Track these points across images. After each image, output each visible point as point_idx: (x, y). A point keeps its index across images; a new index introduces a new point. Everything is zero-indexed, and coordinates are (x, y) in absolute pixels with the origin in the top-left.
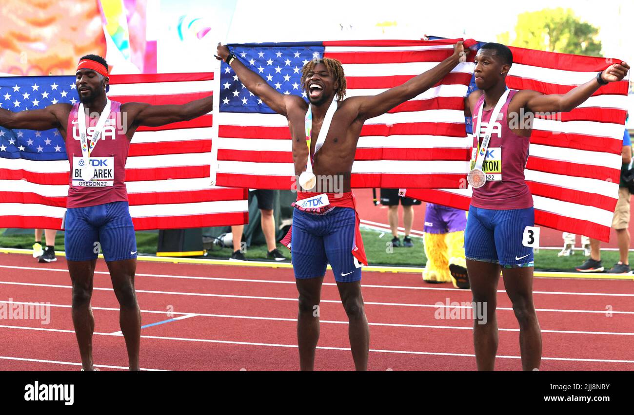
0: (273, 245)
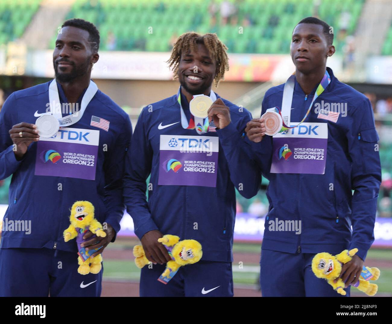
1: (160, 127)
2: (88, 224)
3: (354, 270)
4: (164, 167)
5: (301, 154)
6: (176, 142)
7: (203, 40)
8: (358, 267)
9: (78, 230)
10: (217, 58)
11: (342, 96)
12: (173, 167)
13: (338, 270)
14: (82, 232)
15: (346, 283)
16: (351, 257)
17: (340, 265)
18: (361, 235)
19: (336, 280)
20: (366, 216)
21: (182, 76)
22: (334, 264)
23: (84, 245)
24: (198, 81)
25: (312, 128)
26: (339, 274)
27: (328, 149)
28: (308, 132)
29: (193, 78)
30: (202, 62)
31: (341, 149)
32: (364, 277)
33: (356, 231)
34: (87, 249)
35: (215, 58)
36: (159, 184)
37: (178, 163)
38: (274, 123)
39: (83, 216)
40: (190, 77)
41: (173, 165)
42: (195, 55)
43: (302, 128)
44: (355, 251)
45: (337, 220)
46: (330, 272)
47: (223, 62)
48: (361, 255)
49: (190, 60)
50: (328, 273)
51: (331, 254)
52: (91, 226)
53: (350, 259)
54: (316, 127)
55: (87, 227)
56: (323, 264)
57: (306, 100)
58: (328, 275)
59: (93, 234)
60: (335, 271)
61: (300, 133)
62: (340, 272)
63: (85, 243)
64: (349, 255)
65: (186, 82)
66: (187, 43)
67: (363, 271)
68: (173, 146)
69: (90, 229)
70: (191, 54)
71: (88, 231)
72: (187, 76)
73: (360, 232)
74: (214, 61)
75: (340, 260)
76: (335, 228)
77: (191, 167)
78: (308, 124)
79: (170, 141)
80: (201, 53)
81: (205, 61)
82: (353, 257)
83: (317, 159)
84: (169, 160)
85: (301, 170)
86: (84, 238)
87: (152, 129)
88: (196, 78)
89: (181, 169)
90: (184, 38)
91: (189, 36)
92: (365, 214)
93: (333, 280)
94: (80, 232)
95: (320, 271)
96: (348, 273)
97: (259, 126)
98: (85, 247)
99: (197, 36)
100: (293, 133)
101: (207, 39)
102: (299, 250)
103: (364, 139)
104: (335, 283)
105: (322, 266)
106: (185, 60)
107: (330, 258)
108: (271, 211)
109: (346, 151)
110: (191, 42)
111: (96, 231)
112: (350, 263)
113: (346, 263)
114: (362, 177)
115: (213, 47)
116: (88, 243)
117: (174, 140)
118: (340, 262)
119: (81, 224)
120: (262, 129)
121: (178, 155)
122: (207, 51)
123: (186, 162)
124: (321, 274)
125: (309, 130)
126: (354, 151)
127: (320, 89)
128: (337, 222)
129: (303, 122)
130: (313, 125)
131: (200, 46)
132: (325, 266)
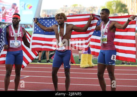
0: (48, 59)
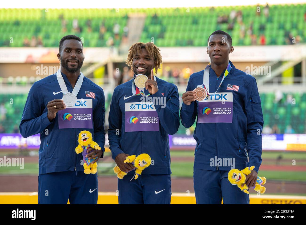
1: (125, 98)
2: (90, 143)
3: (253, 179)
4: (128, 121)
5: (217, 111)
6: (134, 106)
7: (145, 46)
8: (255, 177)
9: (84, 147)
10: (154, 55)
11: (239, 76)
12: (133, 121)
13: (244, 179)
14: (86, 148)
15: (248, 186)
16: (251, 171)
17: (245, 176)
18: (255, 158)
19: (243, 185)
20: (257, 147)
21: (135, 68)
22: (242, 176)
23: (88, 156)
24: (143, 70)
25: (223, 96)
26: (245, 182)
27: (233, 108)
28: (221, 98)
29: (140, 68)
30: (145, 59)
31: (241, 107)
32: (258, 183)
33: (252, 156)
34: (89, 158)
35: (153, 56)
36: (126, 131)
37: (136, 118)
38: (202, 94)
39: (87, 139)
40: (139, 68)
41: (134, 120)
42: (141, 55)
43: (217, 96)
44: (253, 167)
45: (240, 150)
46: (240, 180)
47: (158, 58)
48: (256, 170)
49: (138, 58)
50: (238, 181)
51: (239, 169)
52: (92, 144)
53: (250, 172)
54: (226, 95)
55: (89, 145)
56: (235, 176)
57: (218, 79)
58: (238, 182)
59: (93, 148)
60: (242, 180)
61: (215, 99)
62: (245, 180)
63: (88, 155)
64: (250, 170)
65: (137, 71)
66: (136, 48)
67: (258, 179)
68: (133, 109)
69: (91, 146)
70: (138, 55)
71: (90, 147)
72: (137, 68)
73: (255, 156)
74: (152, 58)
75: (245, 173)
76: (239, 155)
77: (144, 120)
78: (220, 94)
79: (131, 106)
80: (144, 54)
81: (147, 58)
82: (252, 171)
83: (227, 114)
84: (131, 117)
85: (217, 121)
86: (87, 152)
87: (120, 99)
88: (142, 68)
89: (138, 122)
90: (134, 46)
91: (137, 44)
92: (256, 145)
93: (241, 185)
94: (85, 149)
95: (233, 180)
96: (250, 181)
97: (192, 95)
98: (88, 157)
99: (142, 44)
100: (211, 99)
101: (147, 45)
102: (217, 168)
103: (254, 101)
104: (242, 187)
105: (235, 177)
106: (135, 58)
107: (239, 172)
108: (199, 146)
109: (244, 108)
110: (138, 48)
111: (95, 147)
112: (250, 175)
113: (248, 175)
114: (253, 124)
115: (151, 49)
116: (90, 155)
117: (133, 105)
118: (245, 174)
119: (86, 143)
120: (194, 97)
121: (136, 114)
122: (147, 53)
123: (141, 118)
124: (234, 182)
125: (221, 97)
126: (249, 109)
127: (227, 73)
128: (240, 151)
129: (216, 92)
130: (224, 94)
131: (143, 50)
132: (237, 177)
